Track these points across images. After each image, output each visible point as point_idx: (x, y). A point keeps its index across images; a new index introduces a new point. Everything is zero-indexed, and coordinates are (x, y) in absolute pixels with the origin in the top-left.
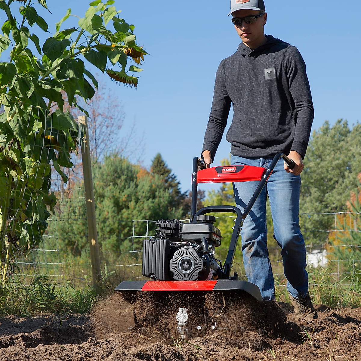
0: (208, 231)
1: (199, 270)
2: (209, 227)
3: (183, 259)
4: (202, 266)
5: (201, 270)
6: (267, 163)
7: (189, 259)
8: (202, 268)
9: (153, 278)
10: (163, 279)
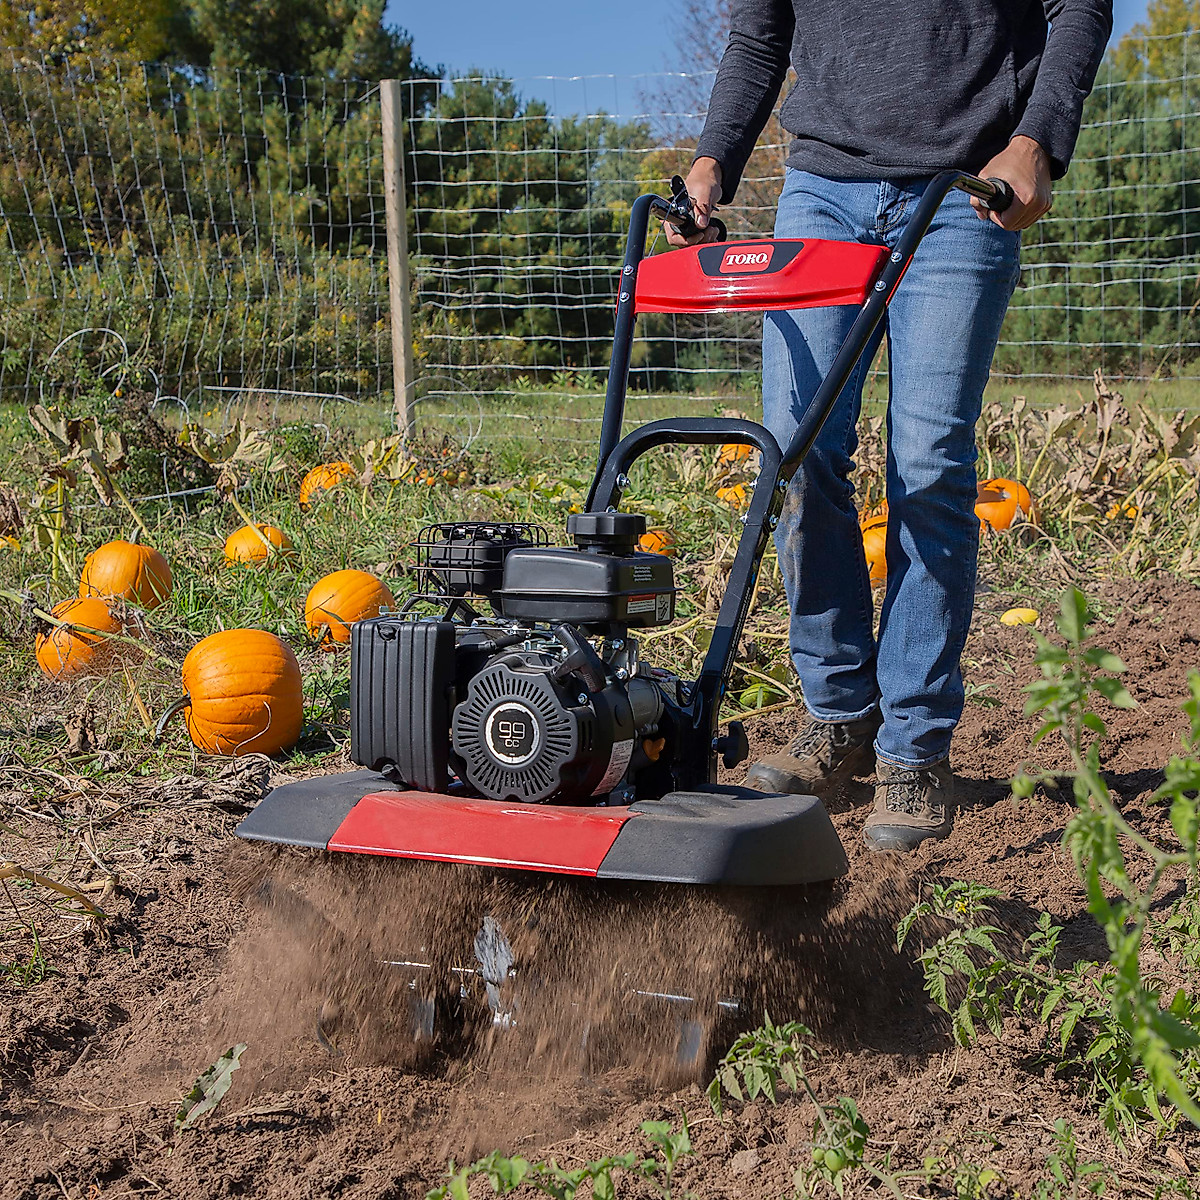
0: (602, 592)
1: (563, 759)
2: (609, 575)
3: (501, 708)
4: (573, 741)
5: (570, 757)
6: (904, 200)
7: (524, 709)
8: (572, 749)
9: (394, 777)
10: (431, 784)
